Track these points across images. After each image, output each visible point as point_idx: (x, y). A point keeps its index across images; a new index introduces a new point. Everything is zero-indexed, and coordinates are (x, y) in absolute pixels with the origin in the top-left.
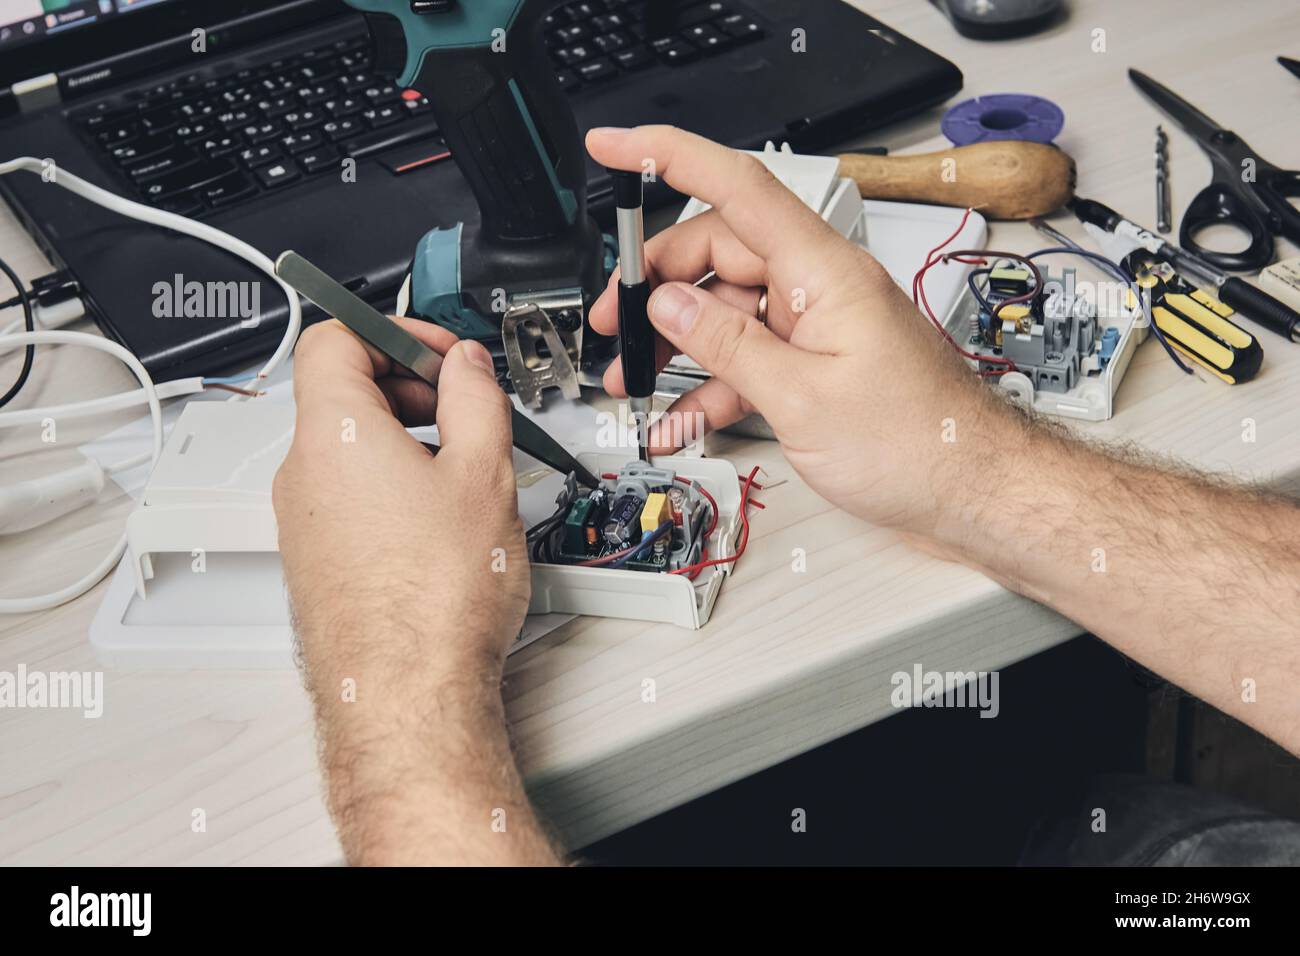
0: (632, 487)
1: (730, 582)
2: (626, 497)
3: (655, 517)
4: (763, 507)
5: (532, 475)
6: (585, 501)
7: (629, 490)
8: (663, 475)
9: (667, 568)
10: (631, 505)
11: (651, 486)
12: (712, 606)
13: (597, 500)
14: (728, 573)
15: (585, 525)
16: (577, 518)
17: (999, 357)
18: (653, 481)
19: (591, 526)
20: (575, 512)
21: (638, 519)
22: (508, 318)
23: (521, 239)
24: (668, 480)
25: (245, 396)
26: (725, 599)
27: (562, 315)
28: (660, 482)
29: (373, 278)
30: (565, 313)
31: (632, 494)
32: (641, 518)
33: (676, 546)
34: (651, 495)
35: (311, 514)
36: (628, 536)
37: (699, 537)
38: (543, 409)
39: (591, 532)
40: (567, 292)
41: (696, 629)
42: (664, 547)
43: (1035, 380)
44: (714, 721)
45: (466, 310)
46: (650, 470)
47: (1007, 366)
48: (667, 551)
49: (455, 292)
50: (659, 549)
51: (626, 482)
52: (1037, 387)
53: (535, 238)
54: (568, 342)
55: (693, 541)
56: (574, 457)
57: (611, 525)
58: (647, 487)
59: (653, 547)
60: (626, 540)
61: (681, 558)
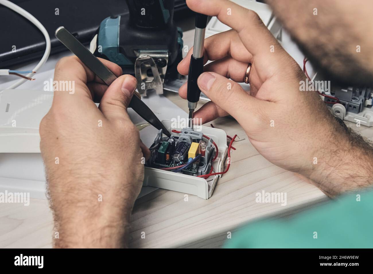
0: (185, 138)
1: (221, 180)
2: (182, 142)
3: (194, 152)
4: (235, 149)
5: (141, 126)
6: (166, 143)
7: (184, 139)
8: (198, 135)
9: (197, 174)
10: (184, 146)
11: (193, 138)
12: (213, 190)
13: (171, 142)
14: (220, 177)
15: (166, 153)
16: (163, 150)
17: (333, 96)
18: (194, 137)
19: (168, 154)
20: (162, 147)
21: (187, 152)
22: (138, 60)
23: (146, 27)
24: (200, 137)
25: (27, 79)
26: (219, 187)
27: (159, 61)
28: (196, 137)
29: (80, 33)
30: (161, 60)
31: (185, 141)
32: (189, 152)
33: (201, 165)
34: (193, 143)
35: (57, 138)
36: (182, 159)
37: (210, 162)
38: (147, 97)
39: (168, 155)
40: (162, 51)
41: (206, 199)
42: (197, 165)
43: (346, 107)
44: (211, 238)
45: (120, 54)
46: (193, 132)
47: (336, 101)
48: (198, 167)
49: (116, 46)
50: (195, 166)
51: (182, 136)
52: (347, 110)
53: (151, 27)
54: (160, 71)
55: (208, 163)
56: (161, 121)
57: (177, 154)
58: (191, 139)
59: (193, 165)
60: (182, 161)
61: (203, 170)
